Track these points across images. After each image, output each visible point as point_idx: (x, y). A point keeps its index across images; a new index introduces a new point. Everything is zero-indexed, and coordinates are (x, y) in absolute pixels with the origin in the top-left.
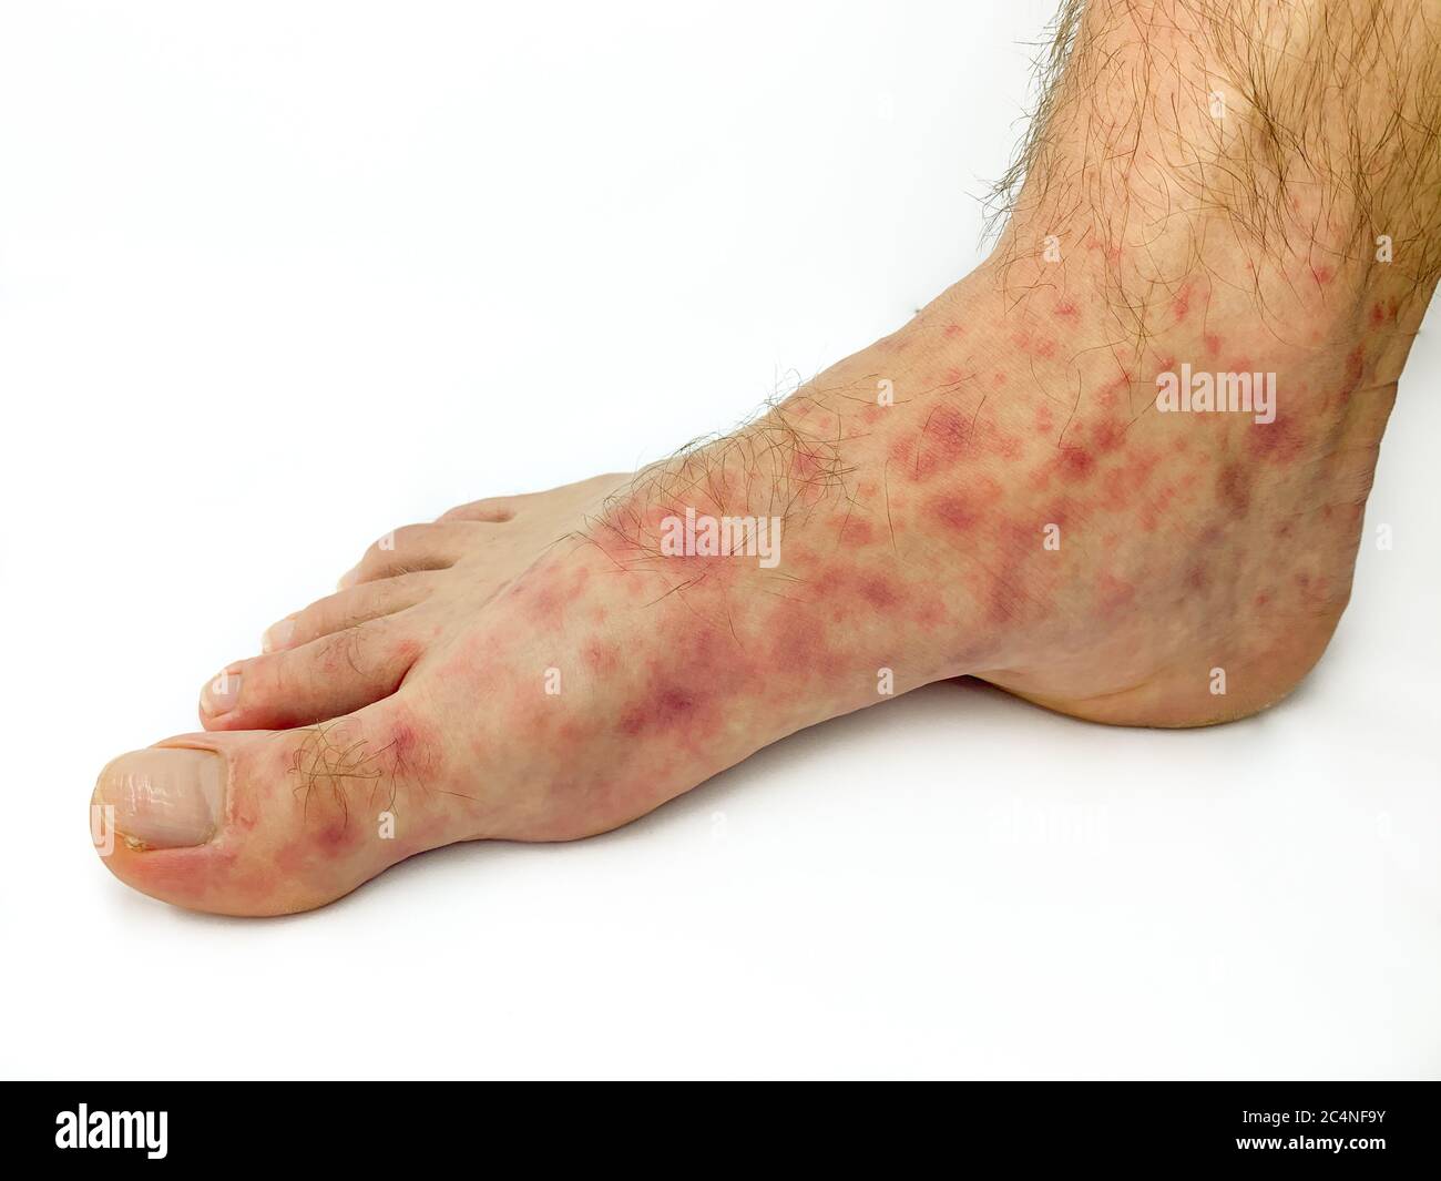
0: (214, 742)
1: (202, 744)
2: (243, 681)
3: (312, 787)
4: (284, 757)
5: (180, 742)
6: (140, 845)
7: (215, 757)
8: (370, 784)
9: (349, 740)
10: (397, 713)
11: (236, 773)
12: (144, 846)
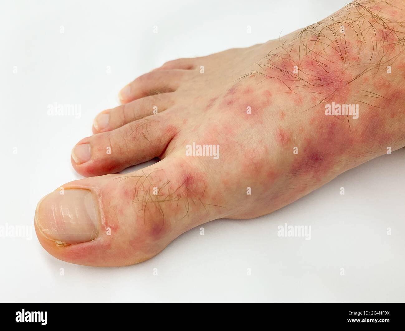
0: (88, 185)
1: (82, 187)
2: (92, 147)
3: (145, 208)
4: (126, 193)
5: (71, 186)
6: (63, 244)
7: (90, 193)
8: (174, 204)
9: (160, 181)
10: (182, 166)
11: (102, 202)
12: (65, 244)
